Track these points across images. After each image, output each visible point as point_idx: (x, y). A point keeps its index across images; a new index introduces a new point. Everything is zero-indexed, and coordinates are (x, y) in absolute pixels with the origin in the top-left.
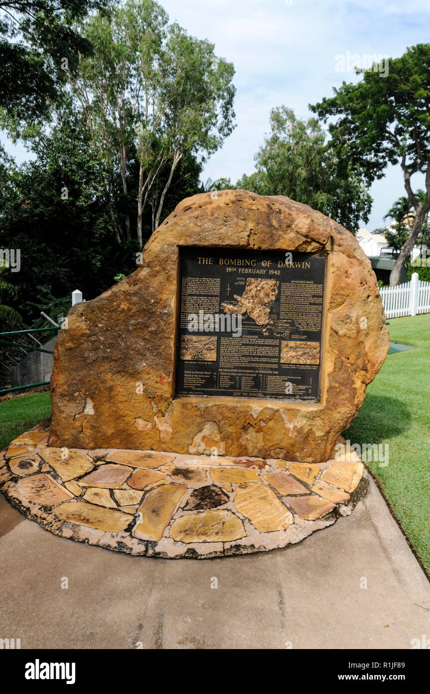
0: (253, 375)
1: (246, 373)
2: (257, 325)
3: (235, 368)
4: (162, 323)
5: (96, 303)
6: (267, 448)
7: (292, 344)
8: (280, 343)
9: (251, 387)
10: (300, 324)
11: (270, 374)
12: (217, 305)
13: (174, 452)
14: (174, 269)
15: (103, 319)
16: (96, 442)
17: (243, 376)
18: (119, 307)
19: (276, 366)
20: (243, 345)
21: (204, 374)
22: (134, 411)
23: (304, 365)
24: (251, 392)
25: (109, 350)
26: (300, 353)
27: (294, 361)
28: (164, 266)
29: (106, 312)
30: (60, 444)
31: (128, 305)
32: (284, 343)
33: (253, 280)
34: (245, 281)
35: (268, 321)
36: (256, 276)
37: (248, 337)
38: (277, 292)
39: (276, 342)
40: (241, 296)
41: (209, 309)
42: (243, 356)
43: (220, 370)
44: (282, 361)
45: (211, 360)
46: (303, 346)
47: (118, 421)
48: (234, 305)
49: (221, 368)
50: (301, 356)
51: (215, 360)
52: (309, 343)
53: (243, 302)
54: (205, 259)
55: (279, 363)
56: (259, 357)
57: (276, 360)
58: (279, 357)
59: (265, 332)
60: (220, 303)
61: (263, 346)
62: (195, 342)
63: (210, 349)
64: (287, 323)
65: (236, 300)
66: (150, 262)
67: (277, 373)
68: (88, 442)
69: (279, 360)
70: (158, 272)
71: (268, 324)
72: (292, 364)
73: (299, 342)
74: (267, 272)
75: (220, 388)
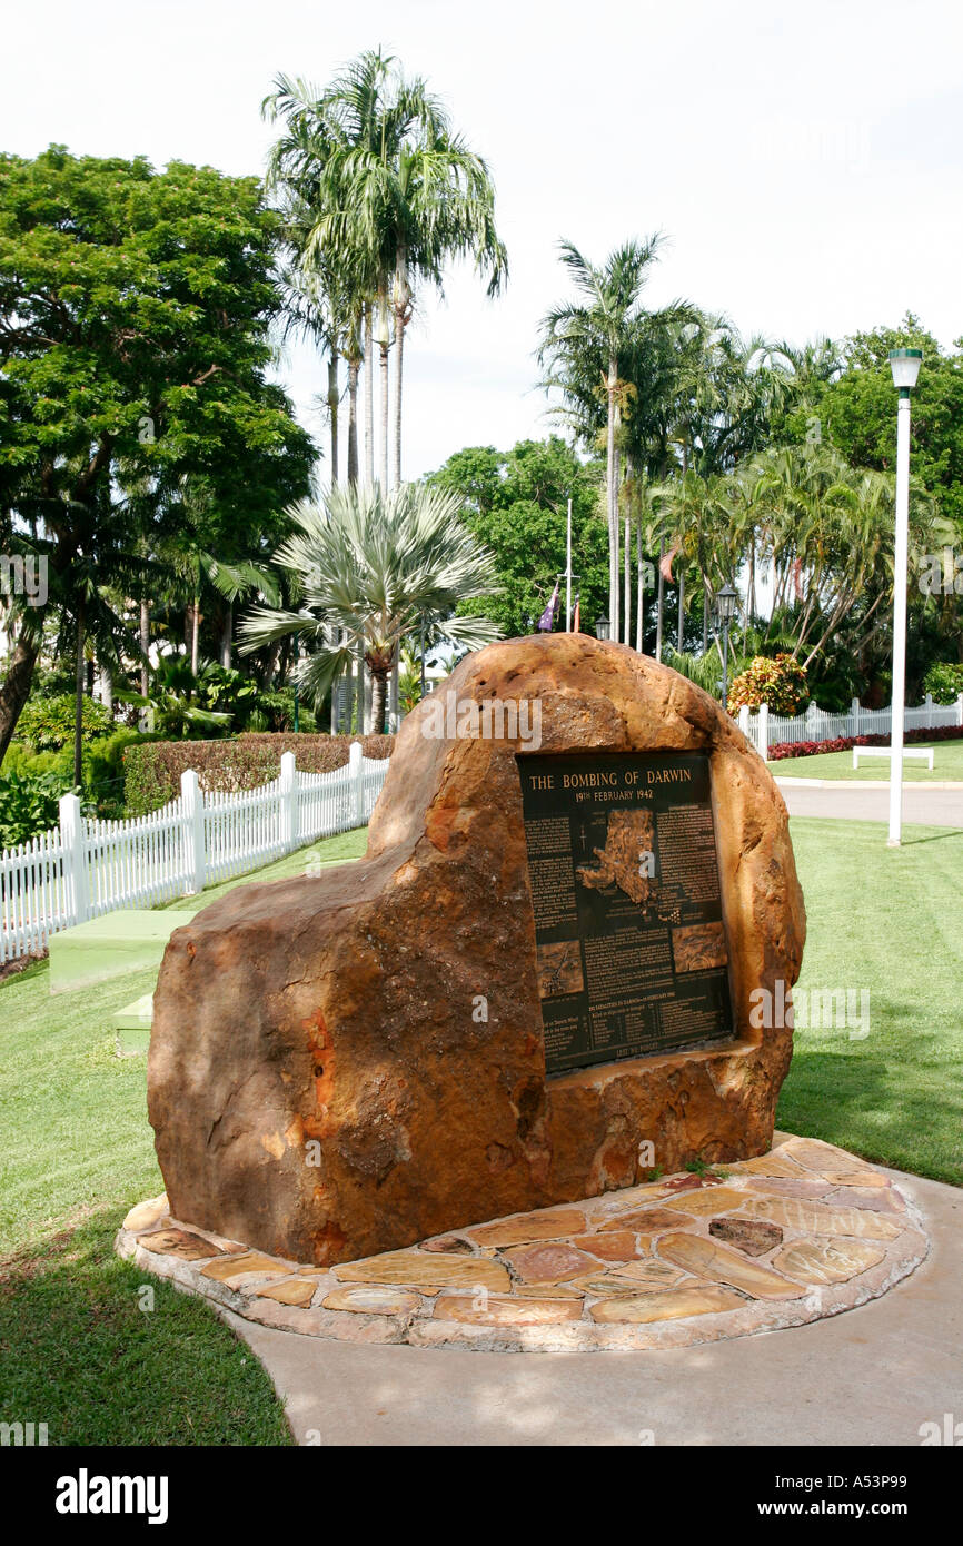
0: (640, 1008)
1: (629, 1006)
2: (633, 904)
3: (614, 999)
4: (517, 924)
5: (393, 900)
6: (695, 1147)
7: (686, 932)
8: (670, 934)
9: (642, 1033)
10: (691, 891)
11: (664, 1000)
12: (569, 869)
13: (557, 1203)
14: (519, 806)
15: (406, 935)
16: (418, 1226)
17: (626, 1013)
18: (434, 902)
19: (669, 982)
20: (619, 948)
21: (569, 1024)
22: (483, 1132)
23: (708, 969)
24: (642, 1044)
25: (425, 1003)
26: (699, 948)
27: (693, 966)
28: (501, 800)
29: (410, 917)
30: (352, 1251)
31: (449, 894)
32: (676, 932)
33: (616, 813)
34: (606, 817)
35: (647, 893)
36: (620, 805)
37: (623, 930)
38: (652, 832)
39: (664, 932)
40: (603, 848)
41: (559, 883)
42: (622, 971)
43: (591, 1009)
44: (678, 970)
45: (576, 990)
46: (701, 933)
47: (455, 1165)
48: (597, 868)
49: (593, 1004)
50: (701, 953)
51: (581, 989)
52: (708, 925)
53: (607, 861)
54: (542, 780)
55: (674, 974)
56: (644, 968)
57: (667, 970)
58: (673, 963)
59: (647, 915)
60: (574, 868)
61: (644, 944)
62: (547, 957)
63: (570, 968)
64: (673, 891)
65: (597, 857)
66: (474, 795)
67: (672, 994)
68: (404, 1230)
69: (673, 969)
70: (492, 814)
71: (650, 898)
72: (693, 972)
73: (695, 927)
74: (635, 795)
75: (595, 1047)
